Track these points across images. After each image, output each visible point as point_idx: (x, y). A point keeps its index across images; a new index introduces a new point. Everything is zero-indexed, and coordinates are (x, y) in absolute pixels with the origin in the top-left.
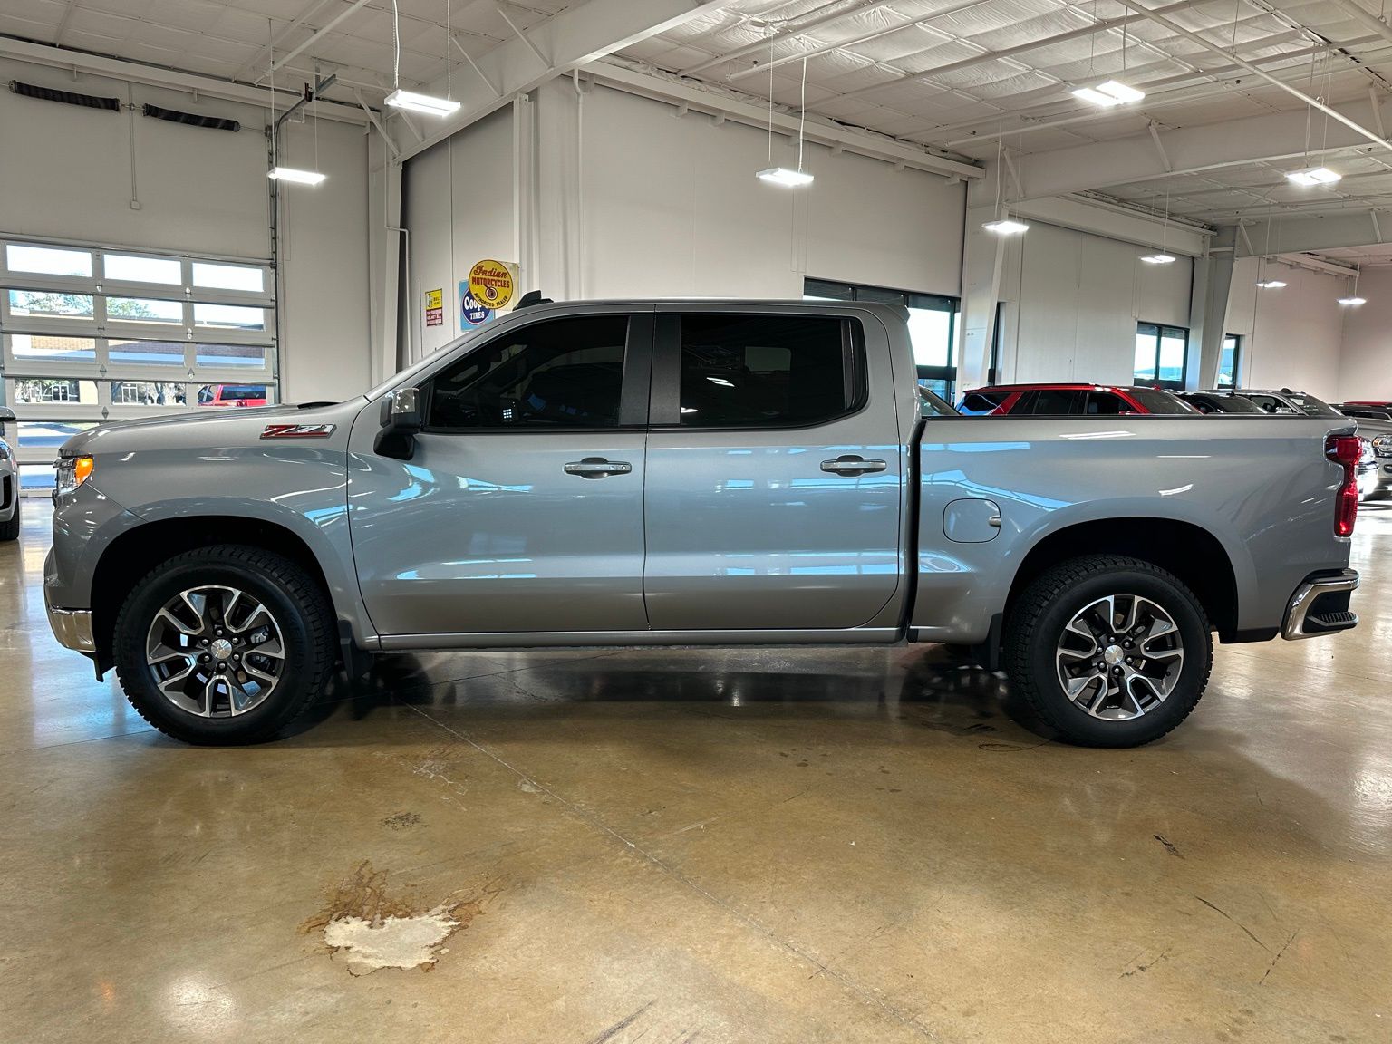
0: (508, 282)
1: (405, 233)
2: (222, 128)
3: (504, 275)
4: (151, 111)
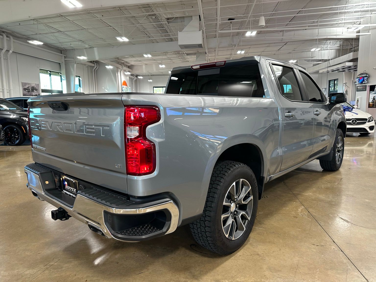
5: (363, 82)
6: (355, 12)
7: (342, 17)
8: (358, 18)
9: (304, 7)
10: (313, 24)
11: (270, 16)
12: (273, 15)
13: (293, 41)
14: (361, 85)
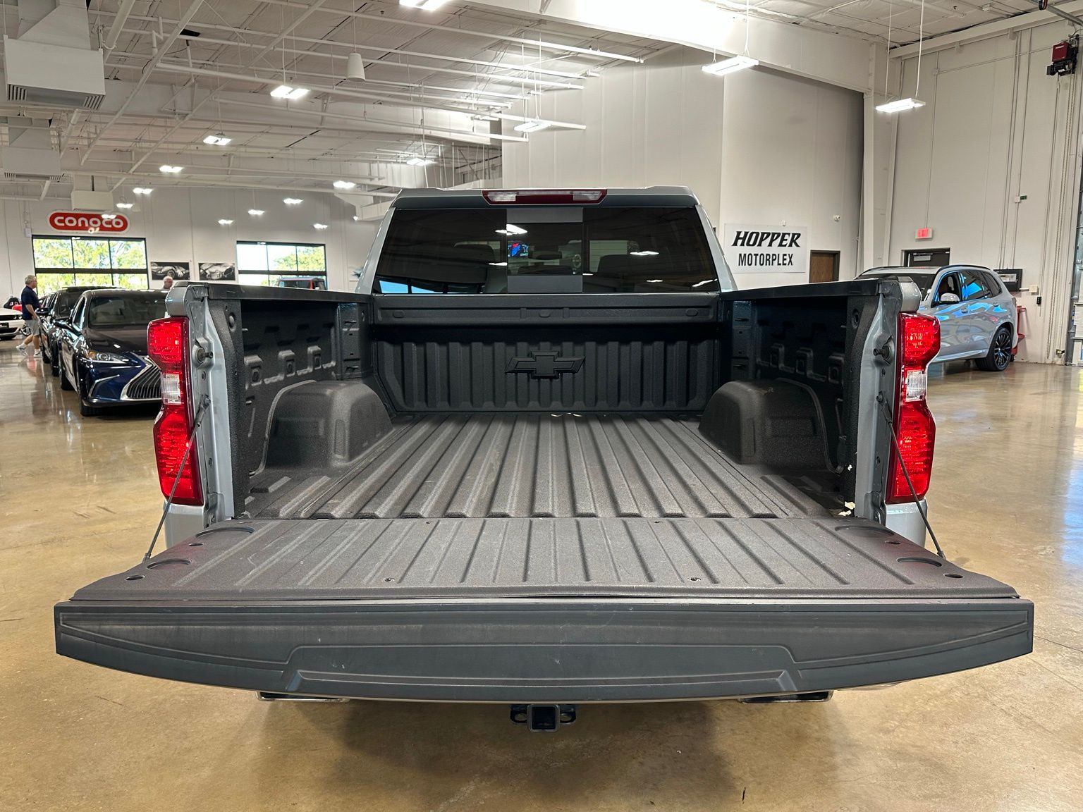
5: (522, 255)
6: (501, 83)
7: (470, 88)
8: (501, 100)
9: (403, 47)
10: (403, 92)
11: (308, 50)
12: (316, 47)
13: (340, 130)
14: (515, 261)
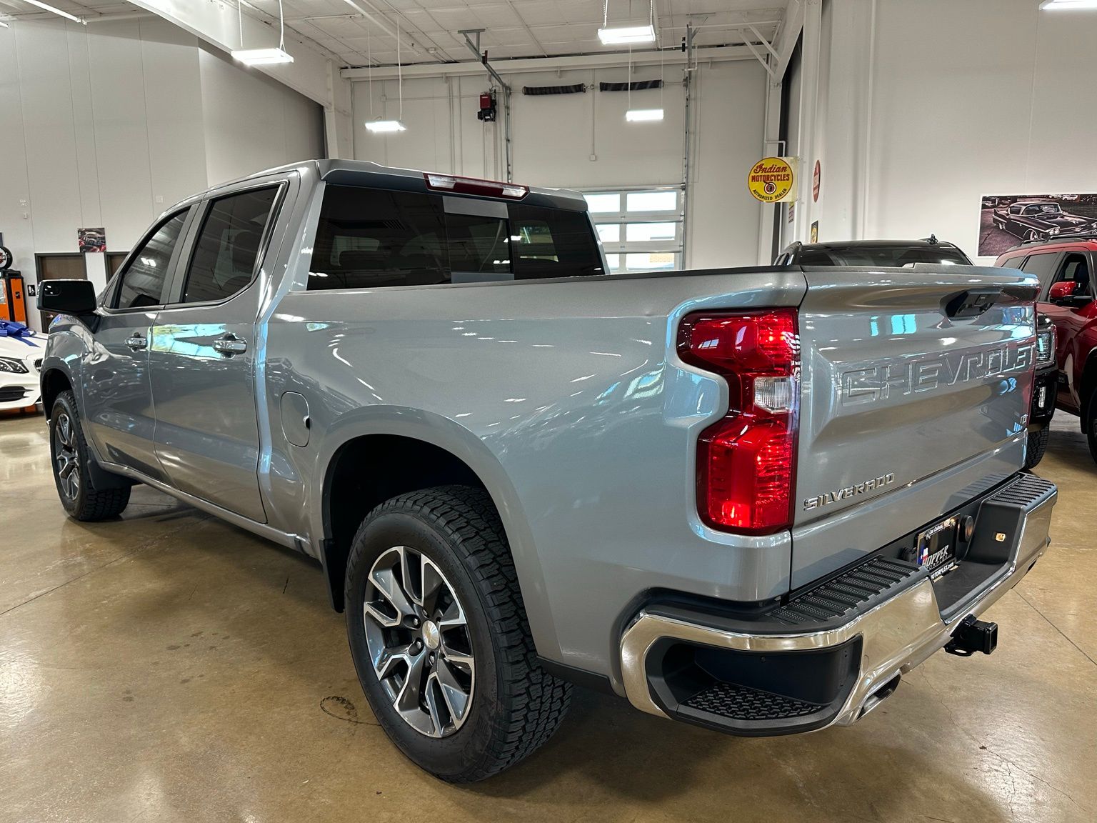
0: (788, 175)
1: (782, 144)
2: (651, 87)
3: (784, 169)
4: (604, 87)
